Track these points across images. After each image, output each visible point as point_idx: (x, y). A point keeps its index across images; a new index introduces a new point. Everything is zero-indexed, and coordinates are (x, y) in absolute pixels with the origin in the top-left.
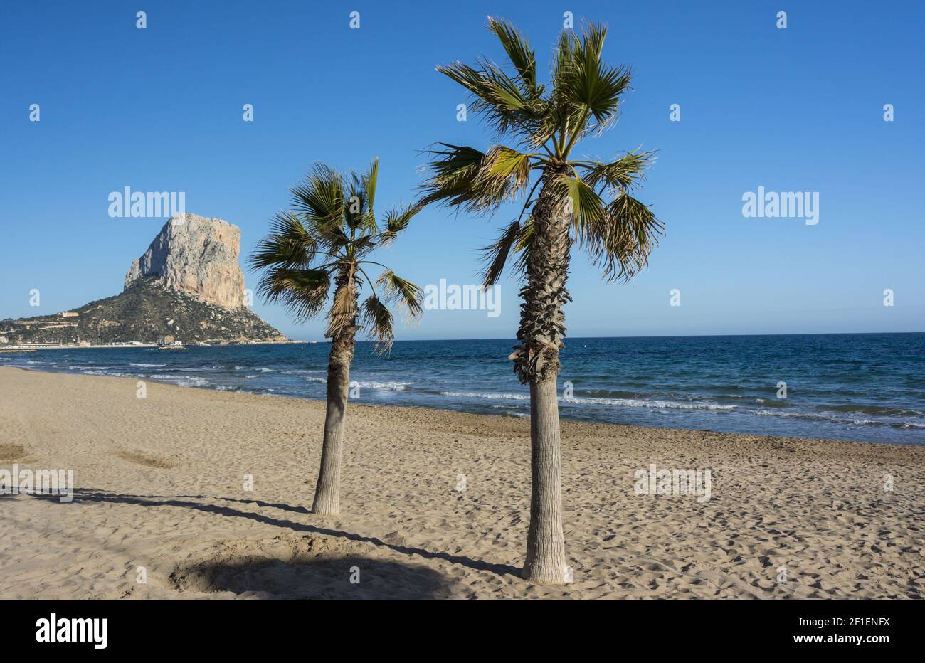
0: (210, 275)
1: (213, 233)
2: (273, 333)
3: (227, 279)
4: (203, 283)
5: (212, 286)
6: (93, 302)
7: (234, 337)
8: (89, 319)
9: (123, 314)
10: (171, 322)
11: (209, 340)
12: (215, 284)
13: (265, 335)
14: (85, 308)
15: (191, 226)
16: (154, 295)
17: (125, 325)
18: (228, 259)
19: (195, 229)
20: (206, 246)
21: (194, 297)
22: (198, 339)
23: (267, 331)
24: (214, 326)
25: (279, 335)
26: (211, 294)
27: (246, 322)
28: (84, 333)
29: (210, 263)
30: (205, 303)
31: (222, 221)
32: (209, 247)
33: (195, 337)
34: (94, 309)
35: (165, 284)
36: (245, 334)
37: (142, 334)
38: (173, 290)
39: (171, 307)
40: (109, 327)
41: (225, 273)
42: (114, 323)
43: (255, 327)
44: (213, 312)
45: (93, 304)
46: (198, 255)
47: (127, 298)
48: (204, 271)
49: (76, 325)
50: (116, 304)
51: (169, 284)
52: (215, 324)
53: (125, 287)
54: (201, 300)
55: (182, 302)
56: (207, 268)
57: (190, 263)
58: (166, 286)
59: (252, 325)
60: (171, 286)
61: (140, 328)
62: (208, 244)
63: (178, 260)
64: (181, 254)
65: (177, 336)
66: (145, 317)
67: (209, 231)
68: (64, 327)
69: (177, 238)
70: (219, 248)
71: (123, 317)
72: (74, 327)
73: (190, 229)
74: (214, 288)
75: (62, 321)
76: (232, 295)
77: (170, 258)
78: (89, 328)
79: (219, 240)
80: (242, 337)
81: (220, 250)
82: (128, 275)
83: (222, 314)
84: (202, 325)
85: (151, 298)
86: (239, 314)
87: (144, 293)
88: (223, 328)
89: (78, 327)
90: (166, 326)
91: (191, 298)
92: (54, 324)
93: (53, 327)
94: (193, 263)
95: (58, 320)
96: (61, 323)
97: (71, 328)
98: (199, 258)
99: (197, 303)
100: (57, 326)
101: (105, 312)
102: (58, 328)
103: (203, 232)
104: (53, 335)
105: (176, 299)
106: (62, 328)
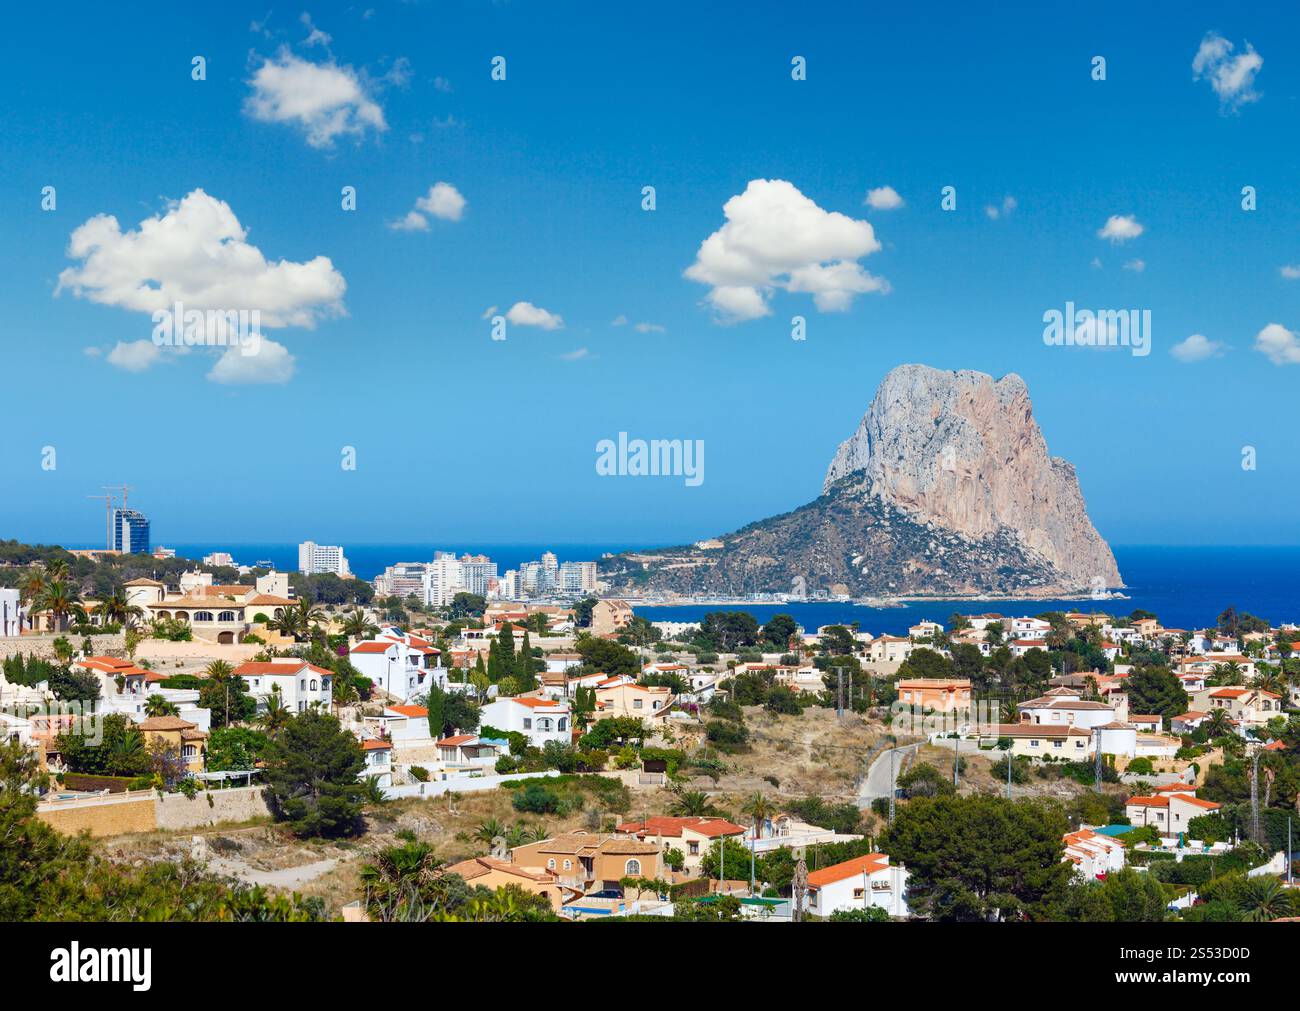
0: (937, 476)
6: (752, 523)
8: (735, 554)
9: (788, 546)
10: (858, 560)
12: (945, 492)
14: (737, 533)
15: (918, 387)
16: (846, 512)
17: (784, 565)
19: (924, 393)
20: (937, 424)
21: (911, 514)
24: (926, 568)
29: (938, 456)
30: (926, 526)
32: (942, 426)
34: (749, 535)
35: (869, 491)
38: (879, 502)
39: (866, 533)
40: (762, 567)
42: (770, 560)
44: (933, 542)
45: (747, 528)
46: (923, 440)
47: (804, 517)
48: (928, 471)
49: (714, 563)
50: (783, 528)
51: (874, 492)
52: (929, 564)
54: (921, 520)
55: (888, 523)
56: (933, 465)
57: (907, 455)
58: (869, 494)
59: (1000, 565)
60: (878, 495)
62: (941, 420)
63: (891, 450)
64: (895, 440)
66: (817, 551)
68: (696, 566)
69: (892, 411)
71: (785, 550)
72: (710, 566)
73: (915, 395)
74: (944, 499)
75: (697, 555)
78: (733, 568)
83: (949, 545)
85: (839, 517)
89: (716, 567)
90: (850, 566)
91: (905, 517)
92: (682, 562)
93: (679, 566)
94: (912, 456)
95: (692, 554)
96: (694, 559)
97: (706, 568)
98: (924, 446)
99: (913, 525)
100: (685, 566)
101: (761, 542)
102: (687, 568)
103: (935, 399)
104: (677, 579)
105: (879, 520)
106: (692, 568)
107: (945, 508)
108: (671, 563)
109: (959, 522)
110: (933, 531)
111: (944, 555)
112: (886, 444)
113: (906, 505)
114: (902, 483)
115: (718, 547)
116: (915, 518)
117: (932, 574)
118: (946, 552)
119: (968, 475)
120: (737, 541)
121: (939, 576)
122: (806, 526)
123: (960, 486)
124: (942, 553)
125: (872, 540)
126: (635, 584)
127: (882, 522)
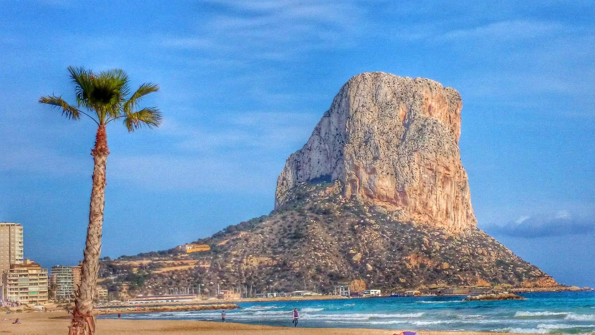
0: (417, 174)
1: (418, 103)
2: (533, 273)
3: (446, 179)
4: (406, 189)
5: (420, 195)
6: (230, 227)
7: (466, 281)
8: (226, 255)
9: (280, 246)
10: (358, 257)
11: (424, 287)
12: (426, 190)
13: (519, 276)
14: (219, 236)
15: (382, 92)
16: (326, 212)
17: (285, 264)
18: (447, 146)
19: (389, 97)
20: (407, 126)
21: (392, 213)
22: (405, 286)
23: (520, 270)
24: (429, 263)
25: (542, 276)
26: (420, 208)
27: (483, 254)
28: (222, 277)
29: (415, 155)
30: (410, 224)
31: (433, 82)
32: (413, 127)
33: (398, 282)
34: (235, 237)
35: (343, 192)
36: (484, 276)
37: (313, 278)
38: (356, 202)
39: (354, 232)
40: (260, 268)
41: (442, 170)
42: (265, 259)
43: (499, 263)
44: (425, 239)
45: (230, 230)
46: (395, 141)
47: (284, 218)
48: (407, 169)
49: (207, 266)
50: (267, 229)
51: (348, 193)
52: (430, 257)
53: (277, 200)
54: (405, 216)
55: (373, 221)
56: (412, 164)
57: (382, 156)
58: (344, 196)
59: (493, 259)
60: (352, 197)
61: (309, 268)
62: (411, 121)
63: (362, 152)
64: (366, 142)
65: (369, 279)
66: (315, 249)
67: (411, 99)
68: (190, 269)
69: (359, 115)
70: (430, 128)
71: (280, 249)
72: (204, 269)
73: (380, 99)
74: (424, 197)
75: (186, 259)
76: (456, 208)
77: (348, 150)
78: (228, 269)
79: (427, 115)
80: (479, 281)
81: (432, 131)
82: (280, 182)
83: (441, 240)
84: (408, 261)
85: (321, 216)
86: (469, 241)
87: (310, 209)
88: (446, 265)
89: (211, 269)
90: (351, 263)
91: (387, 216)
92: (175, 266)
93: (173, 269)
94: (387, 156)
95: (179, 257)
96: (185, 262)
97: (202, 271)
98: (397, 146)
99: (396, 223)
100: (179, 268)
101: (251, 243)
102: (181, 271)
103: (401, 102)
104: (174, 282)
105: (362, 218)
106: (186, 271)
107: (425, 205)
108: (163, 267)
109: (439, 219)
110: (419, 228)
111: (440, 249)
112: (356, 147)
113: (384, 204)
114: (380, 182)
115: (204, 249)
116: (396, 216)
117: (439, 268)
118: (441, 247)
119: (447, 172)
120: (223, 243)
121: (446, 270)
122: (289, 226)
123: (439, 184)
124: (438, 248)
125: (363, 238)
126: (131, 289)
127: (367, 220)
